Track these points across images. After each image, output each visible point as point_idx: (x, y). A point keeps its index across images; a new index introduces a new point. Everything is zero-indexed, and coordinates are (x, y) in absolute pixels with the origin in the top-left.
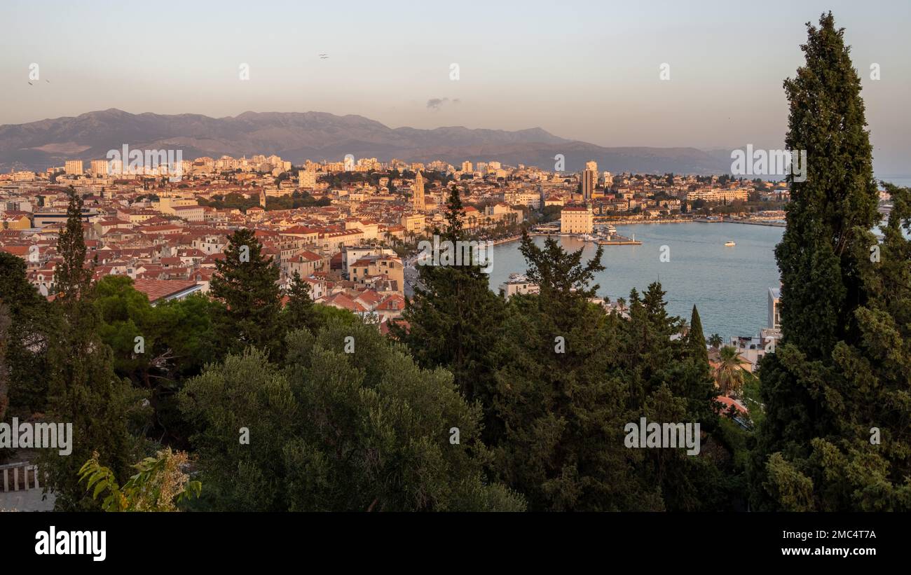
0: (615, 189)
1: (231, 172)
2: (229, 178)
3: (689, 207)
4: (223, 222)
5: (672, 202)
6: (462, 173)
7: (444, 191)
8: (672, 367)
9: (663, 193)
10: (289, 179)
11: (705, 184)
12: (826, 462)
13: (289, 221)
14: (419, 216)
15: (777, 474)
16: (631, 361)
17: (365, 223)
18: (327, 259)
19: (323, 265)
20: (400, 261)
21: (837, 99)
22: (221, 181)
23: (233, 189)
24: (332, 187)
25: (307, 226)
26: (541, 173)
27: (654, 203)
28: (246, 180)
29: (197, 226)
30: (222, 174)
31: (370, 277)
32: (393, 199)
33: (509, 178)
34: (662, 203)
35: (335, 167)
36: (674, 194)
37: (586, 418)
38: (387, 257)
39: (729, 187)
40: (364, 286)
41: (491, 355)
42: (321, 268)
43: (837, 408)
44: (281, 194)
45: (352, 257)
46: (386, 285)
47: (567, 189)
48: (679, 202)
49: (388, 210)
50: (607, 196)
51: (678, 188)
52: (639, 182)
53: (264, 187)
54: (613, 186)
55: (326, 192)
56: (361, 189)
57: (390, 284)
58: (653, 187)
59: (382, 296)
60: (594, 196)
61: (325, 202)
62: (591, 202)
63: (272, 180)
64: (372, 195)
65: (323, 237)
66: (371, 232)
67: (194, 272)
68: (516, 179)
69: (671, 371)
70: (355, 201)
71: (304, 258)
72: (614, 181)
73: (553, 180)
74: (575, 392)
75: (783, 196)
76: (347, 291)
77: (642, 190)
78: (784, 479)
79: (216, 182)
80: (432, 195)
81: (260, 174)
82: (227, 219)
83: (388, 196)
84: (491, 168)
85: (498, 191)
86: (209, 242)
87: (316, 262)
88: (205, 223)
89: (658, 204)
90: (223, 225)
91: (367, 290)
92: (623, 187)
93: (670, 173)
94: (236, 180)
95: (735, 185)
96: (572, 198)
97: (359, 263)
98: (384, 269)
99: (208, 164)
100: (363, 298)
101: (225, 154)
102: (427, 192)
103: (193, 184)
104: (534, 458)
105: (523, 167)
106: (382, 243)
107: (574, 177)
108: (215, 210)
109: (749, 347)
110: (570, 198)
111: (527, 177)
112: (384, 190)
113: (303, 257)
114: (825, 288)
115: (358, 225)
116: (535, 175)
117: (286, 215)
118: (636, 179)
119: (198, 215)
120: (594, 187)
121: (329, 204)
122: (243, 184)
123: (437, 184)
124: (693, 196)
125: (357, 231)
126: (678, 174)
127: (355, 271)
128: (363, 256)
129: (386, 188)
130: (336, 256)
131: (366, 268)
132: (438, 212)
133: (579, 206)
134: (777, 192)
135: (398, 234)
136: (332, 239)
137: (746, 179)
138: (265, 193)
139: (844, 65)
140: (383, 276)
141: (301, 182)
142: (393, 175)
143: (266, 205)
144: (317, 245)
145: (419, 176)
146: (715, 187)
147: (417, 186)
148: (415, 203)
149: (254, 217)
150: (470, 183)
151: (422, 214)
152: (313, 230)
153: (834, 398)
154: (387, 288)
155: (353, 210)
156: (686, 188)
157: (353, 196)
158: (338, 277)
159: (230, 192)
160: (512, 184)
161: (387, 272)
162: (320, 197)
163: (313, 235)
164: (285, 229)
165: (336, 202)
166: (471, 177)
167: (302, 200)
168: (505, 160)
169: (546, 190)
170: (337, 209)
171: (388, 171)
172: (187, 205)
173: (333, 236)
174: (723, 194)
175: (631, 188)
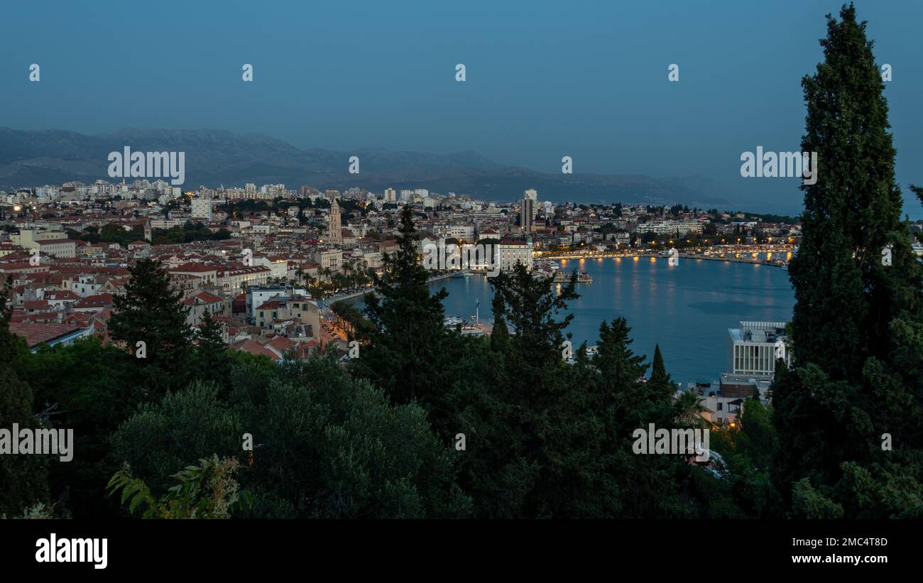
0: (558, 221)
1: (109, 200)
2: (106, 206)
3: (638, 242)
4: (100, 259)
5: (620, 235)
6: (384, 202)
7: (364, 222)
8: (647, 407)
9: (610, 225)
10: (179, 207)
11: (656, 215)
12: (858, 486)
13: (180, 257)
14: (335, 251)
15: (806, 501)
16: (602, 402)
17: (273, 259)
18: (226, 301)
19: (223, 308)
20: (315, 303)
21: (859, 99)
22: (96, 210)
23: (111, 219)
24: (231, 217)
25: (203, 263)
26: (474, 203)
27: (601, 236)
28: (127, 208)
29: (66, 264)
30: (97, 201)
31: (280, 322)
32: (305, 231)
33: (439, 208)
34: (609, 236)
35: (235, 193)
36: (623, 227)
37: (561, 463)
38: (300, 298)
39: (683, 218)
40: (273, 332)
41: (449, 397)
42: (221, 312)
43: (865, 430)
44: (170, 225)
45: (258, 298)
46: (299, 330)
47: (505, 220)
48: (627, 235)
49: (298, 245)
50: (548, 229)
51: (627, 220)
52: (583, 213)
53: (149, 217)
54: (556, 217)
55: (225, 223)
56: (266, 220)
57: (303, 329)
58: (599, 218)
59: (295, 343)
60: (534, 228)
61: (224, 235)
62: (531, 234)
63: (158, 209)
64: (280, 227)
65: (222, 275)
66: (280, 269)
67: (66, 317)
68: (446, 209)
69: (646, 412)
70: (260, 234)
71: (201, 301)
72: (556, 211)
73: (488, 211)
74: (549, 433)
75: (741, 229)
76: (252, 337)
77: (587, 222)
78: (813, 506)
79: (89, 211)
80: (350, 227)
81: (144, 202)
82: (104, 255)
83: (298, 228)
84: (417, 196)
85: (425, 222)
86: (83, 282)
87: (215, 304)
88: (77, 259)
89: (605, 237)
90: (100, 262)
91: (276, 337)
92: (566, 218)
93: (618, 202)
94: (115, 209)
95: (689, 216)
96: (509, 230)
97: (266, 305)
98: (296, 312)
99: (80, 189)
100: (273, 345)
101: (100, 179)
102: (344, 223)
103: (61, 213)
104: (503, 509)
105: (454, 195)
106: (292, 282)
107: (512, 207)
108: (89, 244)
109: (708, 393)
110: (507, 231)
111: (459, 206)
112: (293, 221)
113: (199, 299)
114: (847, 304)
115: (265, 262)
116: (467, 205)
117: (177, 251)
118: (580, 210)
119: (68, 250)
120: (534, 218)
121: (229, 237)
122: (123, 213)
123: (355, 214)
124: (643, 228)
125: (262, 269)
126: (626, 204)
127: (262, 315)
128: (271, 298)
129: (295, 219)
130: (238, 297)
131: (275, 311)
132: (357, 247)
133: (518, 239)
134: (734, 223)
135: (312, 271)
136: (233, 278)
137: (700, 210)
138: (150, 224)
139: (868, 61)
140: (295, 320)
141: (194, 211)
142: (304, 204)
143: (152, 238)
144: (215, 285)
145: (335, 206)
146: (667, 219)
147: (333, 217)
148: (331, 236)
149: (138, 252)
150: (394, 213)
151: (339, 249)
152: (210, 268)
153: (862, 419)
154: (300, 334)
155: (256, 244)
156: (635, 220)
157: (257, 228)
158: (242, 321)
159: (107, 223)
160: (442, 214)
161: (299, 315)
162: (217, 230)
163: (210, 273)
164: (176, 266)
165: (237, 234)
166: (395, 206)
167: (195, 232)
168: (433, 188)
169: (481, 222)
170: (238, 244)
171: (299, 199)
172: (55, 238)
173: (235, 274)
174: (675, 227)
175: (575, 219)
